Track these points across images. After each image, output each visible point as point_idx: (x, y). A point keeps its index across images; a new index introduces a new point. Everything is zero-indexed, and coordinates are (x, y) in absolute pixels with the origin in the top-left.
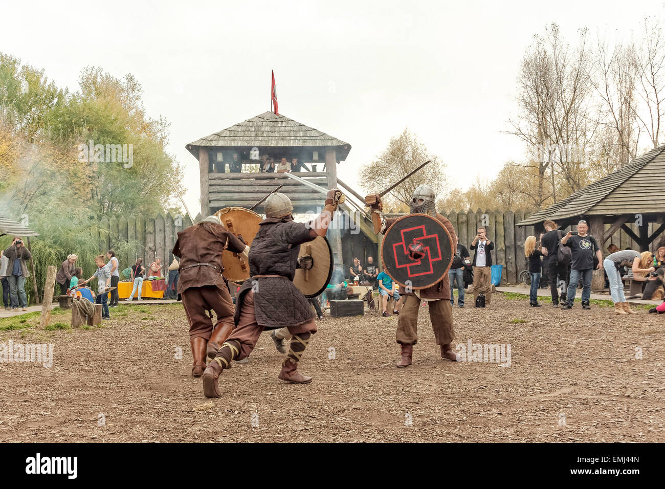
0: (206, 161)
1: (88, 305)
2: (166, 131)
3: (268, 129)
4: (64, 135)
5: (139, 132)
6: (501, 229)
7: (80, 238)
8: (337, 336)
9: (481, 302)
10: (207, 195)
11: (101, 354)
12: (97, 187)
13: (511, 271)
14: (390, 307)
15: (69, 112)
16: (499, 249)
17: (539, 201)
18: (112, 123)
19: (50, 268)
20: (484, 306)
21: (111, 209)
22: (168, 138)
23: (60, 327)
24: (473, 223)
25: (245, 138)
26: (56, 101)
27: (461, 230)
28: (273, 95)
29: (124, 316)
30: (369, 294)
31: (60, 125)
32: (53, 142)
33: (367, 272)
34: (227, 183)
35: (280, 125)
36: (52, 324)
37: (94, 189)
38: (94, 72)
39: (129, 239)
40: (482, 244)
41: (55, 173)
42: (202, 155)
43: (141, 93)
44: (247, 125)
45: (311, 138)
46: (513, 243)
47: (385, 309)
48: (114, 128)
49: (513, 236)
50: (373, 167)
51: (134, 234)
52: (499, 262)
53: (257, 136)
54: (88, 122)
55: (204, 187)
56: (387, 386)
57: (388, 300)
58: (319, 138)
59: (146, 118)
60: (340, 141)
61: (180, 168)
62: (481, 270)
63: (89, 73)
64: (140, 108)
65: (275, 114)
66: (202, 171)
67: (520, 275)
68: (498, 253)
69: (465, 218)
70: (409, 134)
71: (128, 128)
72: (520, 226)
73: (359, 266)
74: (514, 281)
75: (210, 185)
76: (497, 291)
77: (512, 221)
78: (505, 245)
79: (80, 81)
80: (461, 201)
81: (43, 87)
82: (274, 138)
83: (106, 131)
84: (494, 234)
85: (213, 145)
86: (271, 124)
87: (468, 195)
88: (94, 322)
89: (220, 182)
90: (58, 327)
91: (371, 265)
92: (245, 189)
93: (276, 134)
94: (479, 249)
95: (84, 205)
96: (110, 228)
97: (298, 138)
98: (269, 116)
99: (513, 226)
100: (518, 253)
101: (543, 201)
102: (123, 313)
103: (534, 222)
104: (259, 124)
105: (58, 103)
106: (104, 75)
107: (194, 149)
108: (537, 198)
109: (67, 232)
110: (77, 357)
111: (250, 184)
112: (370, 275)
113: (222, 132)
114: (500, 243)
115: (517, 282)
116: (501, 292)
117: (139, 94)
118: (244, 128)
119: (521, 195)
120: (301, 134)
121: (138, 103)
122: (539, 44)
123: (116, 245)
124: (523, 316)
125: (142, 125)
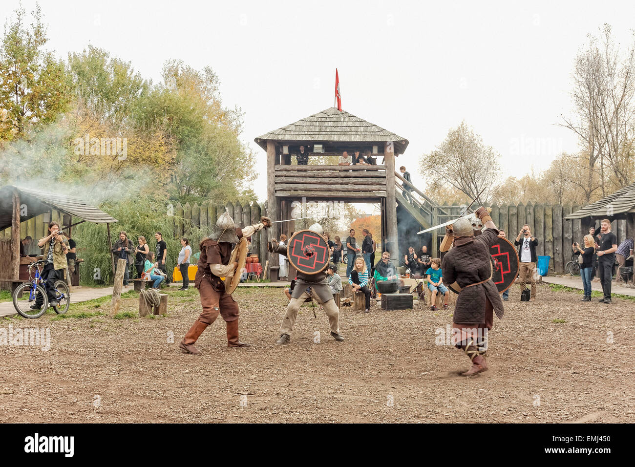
0: (272, 154)
1: (154, 295)
2: (240, 119)
3: (331, 124)
4: (147, 124)
5: (216, 121)
6: (549, 221)
7: (155, 224)
8: (384, 334)
9: (526, 296)
10: (273, 185)
11: (159, 351)
12: (175, 173)
13: (558, 262)
14: (438, 301)
15: (151, 104)
16: (547, 240)
17: (589, 191)
18: (190, 113)
19: (120, 261)
20: (528, 300)
21: (189, 192)
22: (242, 126)
23: (128, 316)
24: (523, 215)
25: (309, 133)
26: (140, 91)
27: (511, 221)
28: (337, 92)
29: (191, 302)
30: (420, 287)
31: (143, 114)
32: (136, 130)
33: (421, 260)
34: (292, 175)
35: (342, 120)
36: (121, 312)
37: (173, 174)
38: (176, 64)
39: (202, 225)
40: (527, 241)
41: (137, 159)
42: (269, 147)
43: (218, 84)
44: (311, 121)
45: (372, 133)
46: (561, 235)
47: (433, 304)
48: (191, 118)
49: (560, 228)
50: (432, 156)
51: (206, 220)
52: (547, 252)
53: (320, 131)
54: (169, 112)
55: (270, 178)
56: (419, 405)
57: (437, 295)
58: (378, 133)
59: (223, 107)
60: (398, 137)
61: (253, 155)
62: (526, 265)
63: (171, 65)
64: (218, 99)
65: (338, 110)
66: (269, 163)
67: (566, 265)
68: (546, 245)
69: (515, 211)
70: (466, 125)
71: (205, 117)
72: (567, 220)
73: (415, 254)
74: (561, 270)
75: (276, 176)
76: (544, 282)
77: (560, 215)
78: (553, 237)
79: (163, 73)
80: (515, 188)
81: (130, 78)
82: (336, 133)
83: (184, 120)
84: (543, 226)
85: (280, 139)
86: (334, 119)
87: (522, 182)
88: (160, 312)
89: (285, 173)
90: (126, 316)
91: (424, 254)
92: (308, 180)
93: (338, 129)
94: (524, 246)
95: (163, 188)
96: (184, 214)
97: (359, 133)
98: (332, 112)
99: (561, 219)
100: (565, 245)
101: (593, 190)
102: (191, 298)
103: (581, 217)
104: (323, 119)
105: (143, 93)
106: (185, 68)
107: (263, 143)
108: (587, 188)
109: (144, 218)
110: (135, 354)
111: (313, 175)
112: (424, 263)
113: (288, 127)
114: (549, 235)
115: (564, 272)
116: (547, 283)
117: (217, 85)
118: (308, 124)
119: (571, 184)
120: (362, 129)
121: (216, 93)
122: (592, 43)
123: (188, 231)
124: (564, 314)
125: (219, 113)
